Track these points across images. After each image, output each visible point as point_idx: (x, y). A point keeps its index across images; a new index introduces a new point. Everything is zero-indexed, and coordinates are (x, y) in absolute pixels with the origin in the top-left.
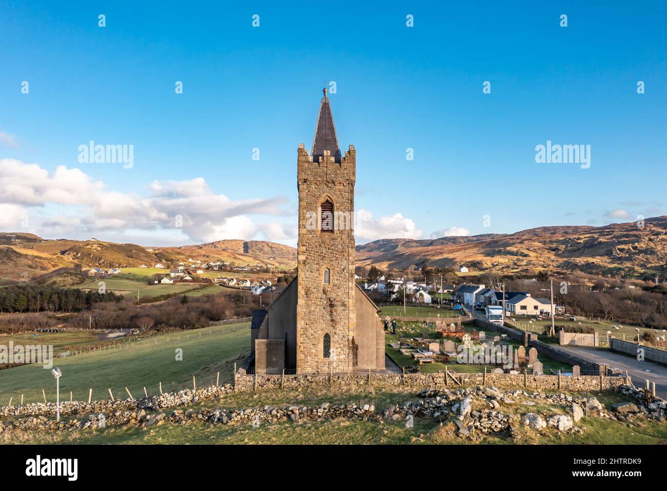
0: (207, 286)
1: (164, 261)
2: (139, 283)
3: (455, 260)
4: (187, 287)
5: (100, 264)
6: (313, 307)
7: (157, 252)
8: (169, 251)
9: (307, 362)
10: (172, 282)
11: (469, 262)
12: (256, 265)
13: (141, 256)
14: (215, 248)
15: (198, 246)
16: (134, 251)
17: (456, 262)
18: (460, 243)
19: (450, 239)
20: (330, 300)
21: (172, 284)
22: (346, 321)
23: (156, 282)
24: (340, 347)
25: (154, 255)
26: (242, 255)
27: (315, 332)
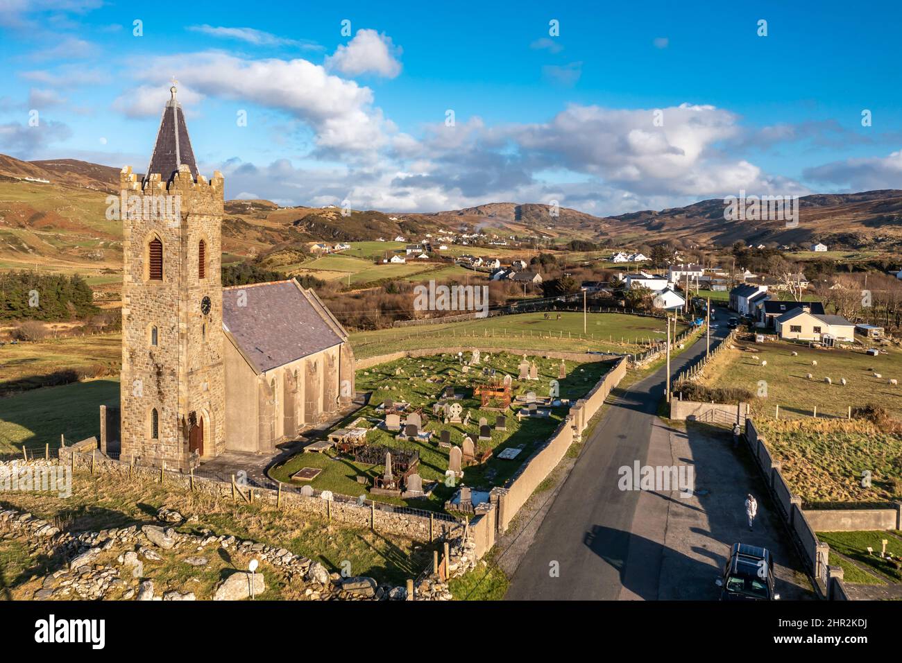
0: (443, 267)
1: (408, 233)
2: (366, 262)
3: (814, 232)
4: (419, 267)
5: (334, 237)
6: (138, 374)
7: (401, 221)
8: (418, 220)
9: (132, 442)
10: (403, 261)
11: (835, 235)
12: (527, 236)
13: (381, 226)
14: (479, 214)
15: (458, 212)
16: (374, 220)
17: (814, 235)
18: (833, 204)
19: (816, 198)
20: (157, 367)
21: (403, 264)
22: (176, 395)
23: (385, 261)
24: (169, 427)
25: (397, 225)
26: (511, 223)
27: (140, 405)
